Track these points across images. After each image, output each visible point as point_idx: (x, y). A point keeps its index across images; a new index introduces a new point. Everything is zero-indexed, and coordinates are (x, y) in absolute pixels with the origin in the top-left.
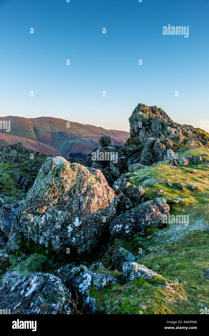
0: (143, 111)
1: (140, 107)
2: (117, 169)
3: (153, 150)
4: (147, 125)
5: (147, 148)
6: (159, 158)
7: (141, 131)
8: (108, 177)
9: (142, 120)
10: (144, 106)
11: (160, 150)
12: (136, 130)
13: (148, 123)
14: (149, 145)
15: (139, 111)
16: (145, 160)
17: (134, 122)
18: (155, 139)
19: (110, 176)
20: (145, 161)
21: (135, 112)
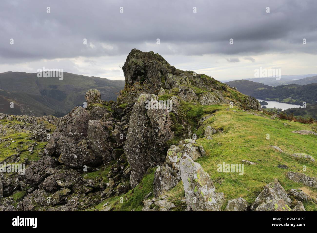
0: (137, 57)
1: (134, 53)
2: (97, 142)
3: (147, 115)
4: (143, 73)
5: (136, 112)
6: (159, 130)
7: (136, 81)
8: (85, 156)
9: (136, 68)
10: (138, 51)
11: (159, 116)
12: (130, 81)
13: (143, 71)
14: (140, 106)
15: (133, 57)
16: (134, 134)
17: (127, 71)
18: (150, 95)
19: (87, 155)
20: (135, 136)
21: (128, 59)
